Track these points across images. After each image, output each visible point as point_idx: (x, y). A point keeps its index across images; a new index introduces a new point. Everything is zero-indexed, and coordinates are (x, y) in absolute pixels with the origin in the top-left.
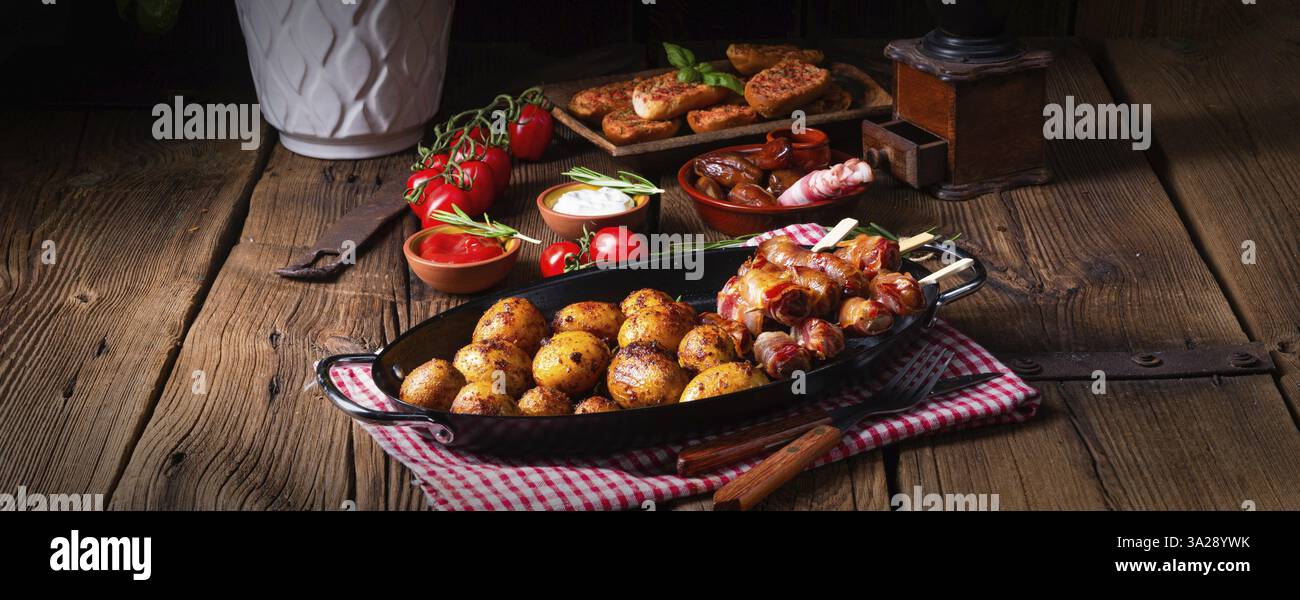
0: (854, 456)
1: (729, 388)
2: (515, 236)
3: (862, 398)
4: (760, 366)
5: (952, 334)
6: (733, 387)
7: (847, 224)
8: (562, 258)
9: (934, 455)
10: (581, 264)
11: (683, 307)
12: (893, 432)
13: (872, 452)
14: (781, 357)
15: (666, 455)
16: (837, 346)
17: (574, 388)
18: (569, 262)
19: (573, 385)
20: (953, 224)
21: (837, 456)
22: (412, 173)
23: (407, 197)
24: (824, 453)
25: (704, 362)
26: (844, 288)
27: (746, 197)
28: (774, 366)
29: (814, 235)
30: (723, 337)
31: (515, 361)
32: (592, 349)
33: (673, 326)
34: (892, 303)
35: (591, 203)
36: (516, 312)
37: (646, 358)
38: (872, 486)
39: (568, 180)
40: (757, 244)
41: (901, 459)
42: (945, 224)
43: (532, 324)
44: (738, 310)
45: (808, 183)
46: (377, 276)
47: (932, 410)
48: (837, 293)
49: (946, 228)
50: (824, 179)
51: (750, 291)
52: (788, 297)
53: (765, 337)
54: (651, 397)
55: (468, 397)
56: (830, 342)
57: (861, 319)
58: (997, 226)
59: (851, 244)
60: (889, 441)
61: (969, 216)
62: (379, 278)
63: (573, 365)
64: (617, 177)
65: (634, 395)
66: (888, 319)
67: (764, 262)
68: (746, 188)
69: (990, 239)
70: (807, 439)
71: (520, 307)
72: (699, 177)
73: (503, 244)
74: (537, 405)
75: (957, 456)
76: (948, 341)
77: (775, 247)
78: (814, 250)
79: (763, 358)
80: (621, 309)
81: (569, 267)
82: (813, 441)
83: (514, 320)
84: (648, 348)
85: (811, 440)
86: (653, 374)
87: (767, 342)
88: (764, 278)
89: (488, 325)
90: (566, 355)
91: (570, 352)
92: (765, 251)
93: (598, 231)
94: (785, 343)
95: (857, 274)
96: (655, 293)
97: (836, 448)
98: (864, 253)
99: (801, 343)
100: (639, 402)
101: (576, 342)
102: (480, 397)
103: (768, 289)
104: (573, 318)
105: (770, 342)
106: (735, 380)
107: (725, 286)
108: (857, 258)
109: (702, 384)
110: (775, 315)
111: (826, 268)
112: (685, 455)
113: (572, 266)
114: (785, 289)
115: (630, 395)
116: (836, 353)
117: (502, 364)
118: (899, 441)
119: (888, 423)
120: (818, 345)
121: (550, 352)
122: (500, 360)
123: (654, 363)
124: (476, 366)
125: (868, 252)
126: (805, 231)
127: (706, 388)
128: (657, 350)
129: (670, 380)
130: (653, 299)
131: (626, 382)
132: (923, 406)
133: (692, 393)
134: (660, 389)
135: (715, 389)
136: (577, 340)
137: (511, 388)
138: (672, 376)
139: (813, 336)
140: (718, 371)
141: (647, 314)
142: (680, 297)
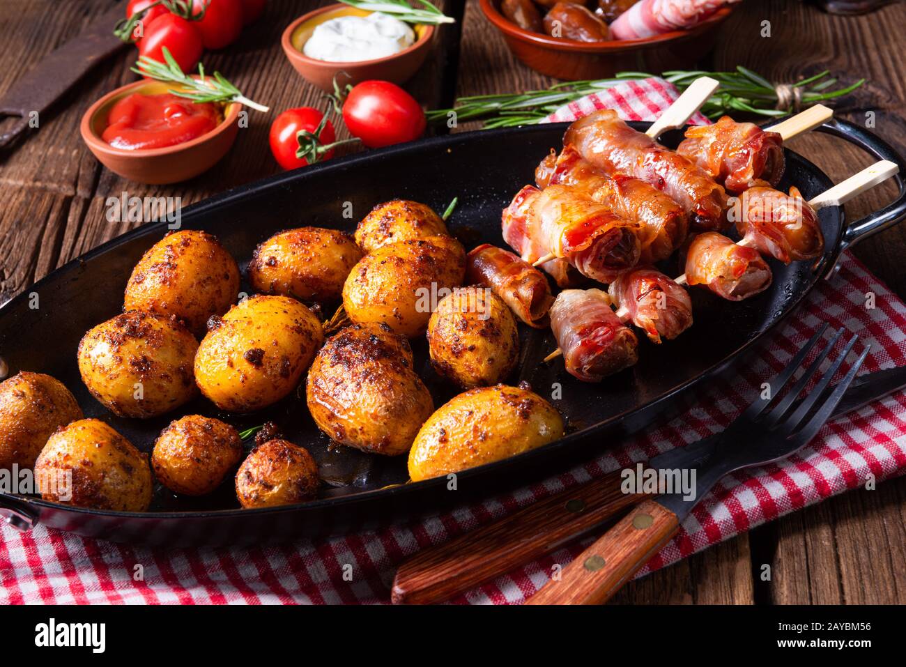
0: (702, 554)
1: (489, 442)
2: (235, 99)
3: (720, 418)
6: (497, 439)
7: (703, 87)
8: (294, 134)
9: (836, 546)
10: (321, 143)
11: (442, 246)
12: (768, 506)
13: (733, 543)
14: (589, 348)
15: (383, 552)
16: (681, 320)
17: (254, 403)
18: (304, 141)
19: (253, 400)
21: (672, 557)
23: (118, 33)
24: (652, 557)
25: (463, 361)
26: (694, 214)
27: (568, 26)
28: (577, 360)
29: (656, 97)
30: (495, 315)
31: (164, 358)
32: (284, 338)
33: (424, 282)
34: (770, 244)
35: (351, 39)
36: (181, 262)
40: (572, 118)
41: (780, 553)
43: (209, 278)
44: (530, 242)
45: (651, 7)
46: (62, 152)
47: (833, 455)
48: (684, 222)
50: (672, 5)
51: (544, 226)
52: (603, 241)
53: (569, 299)
54: (366, 437)
56: (670, 317)
57: (721, 277)
59: (707, 135)
60: (762, 521)
62: (64, 156)
63: (249, 369)
65: (341, 429)
66: (762, 274)
67: (575, 158)
68: (568, 11)
70: (620, 538)
71: (190, 251)
73: (222, 110)
74: (178, 457)
75: (874, 549)
76: (857, 297)
77: (594, 129)
78: (652, 132)
79: (561, 341)
80: (353, 240)
81: (303, 149)
82: (630, 544)
83: (177, 276)
84: (365, 347)
85: (626, 541)
86: (369, 401)
87: (572, 311)
88: (567, 206)
89: (140, 282)
90: (239, 353)
91: (245, 347)
92: (579, 132)
93: (354, 85)
94: (596, 317)
95: (716, 192)
96: (408, 210)
97: (672, 543)
98: (728, 151)
99: (622, 312)
100: (350, 441)
101: (259, 328)
102: (69, 463)
103: (572, 228)
104: (278, 259)
105: (575, 314)
106: (500, 426)
107: (513, 201)
108: (715, 160)
109: (443, 431)
110: (582, 268)
111: (667, 180)
112: (405, 575)
113: (308, 147)
114: (597, 227)
115: (336, 430)
116: (679, 332)
117: (142, 366)
118: (777, 520)
119: (759, 485)
120: (648, 325)
121: (217, 346)
122: (140, 357)
123: (371, 381)
124: (104, 368)
125: (733, 150)
126: (643, 92)
127: (450, 439)
128: (380, 351)
129: (397, 413)
130: (404, 219)
131: (329, 407)
132: (818, 443)
133: (428, 447)
134: (380, 426)
135: (465, 443)
136: (261, 323)
137: (159, 402)
138: (401, 405)
139: (641, 310)
140: (472, 408)
141: (383, 263)
142: (455, 200)
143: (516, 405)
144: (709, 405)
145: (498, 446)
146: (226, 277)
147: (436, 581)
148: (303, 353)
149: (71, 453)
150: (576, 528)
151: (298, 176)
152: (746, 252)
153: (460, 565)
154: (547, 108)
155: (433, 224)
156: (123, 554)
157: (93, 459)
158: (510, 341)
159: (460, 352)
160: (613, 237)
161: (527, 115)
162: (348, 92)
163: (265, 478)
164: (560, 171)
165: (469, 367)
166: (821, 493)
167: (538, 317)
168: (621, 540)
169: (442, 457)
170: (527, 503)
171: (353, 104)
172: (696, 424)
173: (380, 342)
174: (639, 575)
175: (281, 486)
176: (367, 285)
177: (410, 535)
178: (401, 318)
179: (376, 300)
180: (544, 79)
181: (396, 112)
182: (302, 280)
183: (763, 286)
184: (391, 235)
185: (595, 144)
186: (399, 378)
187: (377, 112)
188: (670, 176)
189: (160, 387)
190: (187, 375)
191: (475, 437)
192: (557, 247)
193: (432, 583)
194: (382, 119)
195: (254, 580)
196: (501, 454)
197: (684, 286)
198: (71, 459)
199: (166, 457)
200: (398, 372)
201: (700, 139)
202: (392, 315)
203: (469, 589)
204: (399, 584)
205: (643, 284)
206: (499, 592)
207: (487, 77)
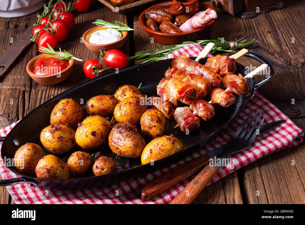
0: (224, 178)
1: (164, 152)
2: (72, 58)
3: (225, 140)
4: (177, 125)
5: (260, 99)
6: (166, 151)
7: (210, 46)
8: (91, 67)
9: (261, 172)
10: (99, 69)
12: (241, 163)
13: (232, 174)
14: (187, 123)
15: (136, 185)
16: (212, 114)
17: (94, 147)
18: (94, 69)
19: (93, 146)
20: (249, 31)
21: (216, 179)
22: (34, 27)
23: (31, 39)
24: (211, 180)
25: (152, 130)
26: (212, 83)
27: (167, 28)
28: (184, 127)
29: (196, 49)
30: (160, 116)
31: (66, 136)
32: (101, 127)
33: (138, 108)
34: (234, 90)
35: (103, 37)
36: (67, 108)
37: (125, 134)
38: (234, 196)
39: (95, 26)
40: (173, 57)
41: (246, 176)
42: (246, 31)
43: (75, 112)
44: (166, 95)
45: (191, 22)
46: (19, 77)
47: (258, 148)
48: (210, 86)
49: (247, 33)
50: (198, 21)
51: (171, 90)
52: (188, 93)
53: (179, 110)
54: (128, 153)
55: (41, 167)
56: (208, 113)
57: (222, 101)
58: (267, 31)
59: (213, 60)
60: (240, 167)
61: (255, 27)
62: (20, 78)
63: (92, 137)
64: (114, 23)
65: (120, 152)
66: (233, 99)
67: (176, 69)
68: (166, 24)
69: (265, 37)
70: (202, 175)
71: (69, 104)
72: (148, 19)
73: (68, 61)
74: (76, 163)
75: (271, 172)
76: (259, 103)
77: (180, 60)
78: (197, 60)
79: (179, 122)
80: (115, 97)
81: (94, 72)
82: (205, 176)
83: (66, 112)
84: (125, 128)
85: (204, 175)
86: (128, 143)
87: (181, 113)
88: (177, 84)
89: (56, 115)
90: (88, 133)
91: (90, 131)
92: (176, 61)
93: (106, 51)
94: (188, 115)
95: (218, 77)
96: (129, 88)
97: (216, 175)
98: (220, 64)
99: (195, 113)
100: (123, 155)
101: (93, 125)
102: (47, 167)
103: (179, 90)
104: (94, 105)
105: (181, 114)
106: (166, 147)
107: (160, 83)
108: (217, 67)
109: (151, 150)
110: (183, 101)
111: (204, 74)
112: (145, 190)
113: (96, 71)
114: (186, 89)
115: (119, 152)
116: (211, 117)
117: (60, 138)
118: (244, 167)
119: (238, 157)
120: (203, 115)
121: (82, 131)
122: (60, 136)
123: (128, 138)
124: (49, 140)
125: (222, 64)
126: (192, 48)
127: (153, 152)
128: (130, 129)
129: (136, 146)
130: (129, 90)
131: (116, 146)
132: (253, 145)
133: (147, 154)
134: (132, 150)
135: (157, 152)
136: (93, 124)
137: (66, 149)
138: (137, 144)
139: (200, 111)
140: (158, 142)
141: (125, 104)
142: (141, 84)
143: (170, 141)
144: (221, 137)
145: (166, 153)
146: (80, 111)
147: (153, 191)
148: (106, 131)
149: (47, 165)
150: (190, 173)
151: (96, 80)
152: (228, 93)
153: (159, 186)
154: (163, 54)
155: (137, 91)
156: (62, 192)
157: (53, 166)
158: (164, 123)
159: (151, 127)
160: (191, 92)
161: (157, 56)
162: (104, 53)
163: (102, 167)
164: (172, 73)
165: (154, 131)
166: (256, 158)
167: (170, 116)
168: (203, 175)
169: (151, 157)
170: (175, 168)
171: (107, 57)
172: (219, 142)
173: (129, 126)
174: (208, 185)
175: (106, 169)
176: (122, 110)
177: (143, 180)
178: (132, 119)
179: (124, 115)
180: (161, 45)
181: (120, 58)
182: (101, 110)
183: (233, 102)
184: (125, 95)
185: (181, 65)
186: (136, 136)
187: (114, 59)
188: (204, 73)
189: (66, 144)
190: (73, 140)
191: (160, 151)
192: (175, 96)
193: (152, 192)
194: (116, 61)
195: (101, 196)
196: (167, 155)
197: (211, 104)
198: (47, 166)
199: (72, 164)
200: (135, 134)
201: (211, 61)
202: (129, 119)
203: (162, 193)
204: (143, 193)
205: (200, 104)
206: (171, 193)
207: (144, 45)
